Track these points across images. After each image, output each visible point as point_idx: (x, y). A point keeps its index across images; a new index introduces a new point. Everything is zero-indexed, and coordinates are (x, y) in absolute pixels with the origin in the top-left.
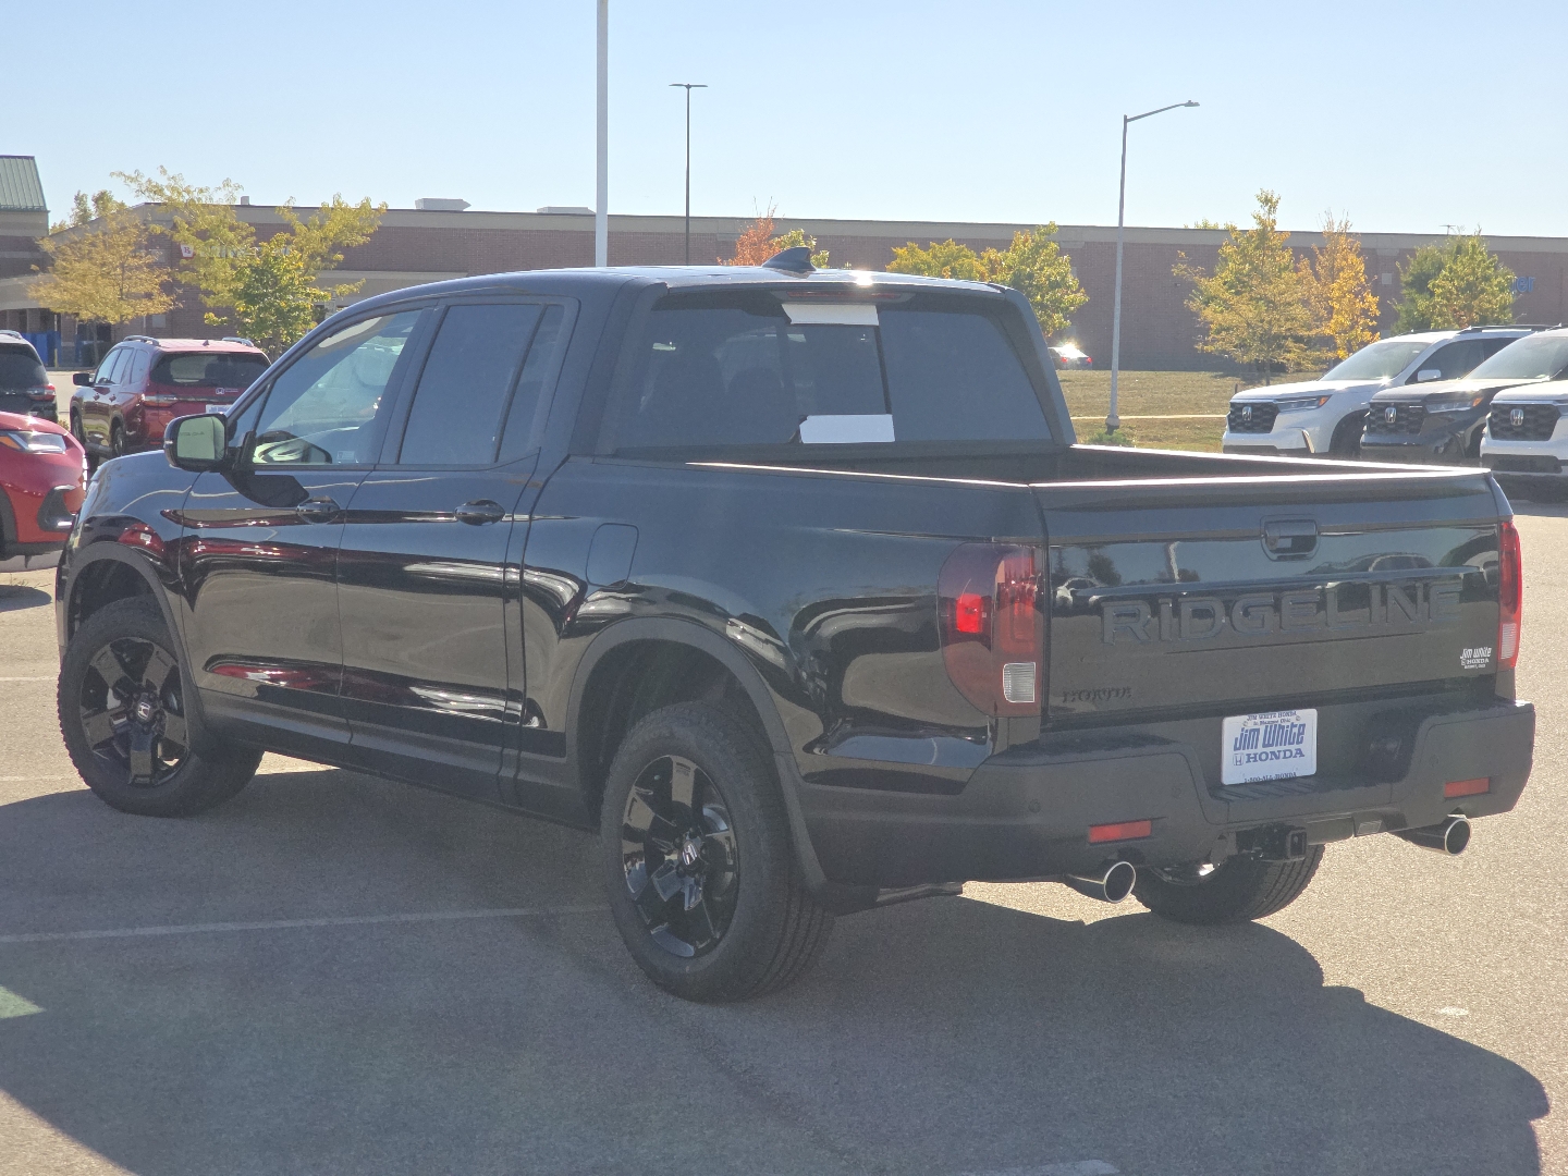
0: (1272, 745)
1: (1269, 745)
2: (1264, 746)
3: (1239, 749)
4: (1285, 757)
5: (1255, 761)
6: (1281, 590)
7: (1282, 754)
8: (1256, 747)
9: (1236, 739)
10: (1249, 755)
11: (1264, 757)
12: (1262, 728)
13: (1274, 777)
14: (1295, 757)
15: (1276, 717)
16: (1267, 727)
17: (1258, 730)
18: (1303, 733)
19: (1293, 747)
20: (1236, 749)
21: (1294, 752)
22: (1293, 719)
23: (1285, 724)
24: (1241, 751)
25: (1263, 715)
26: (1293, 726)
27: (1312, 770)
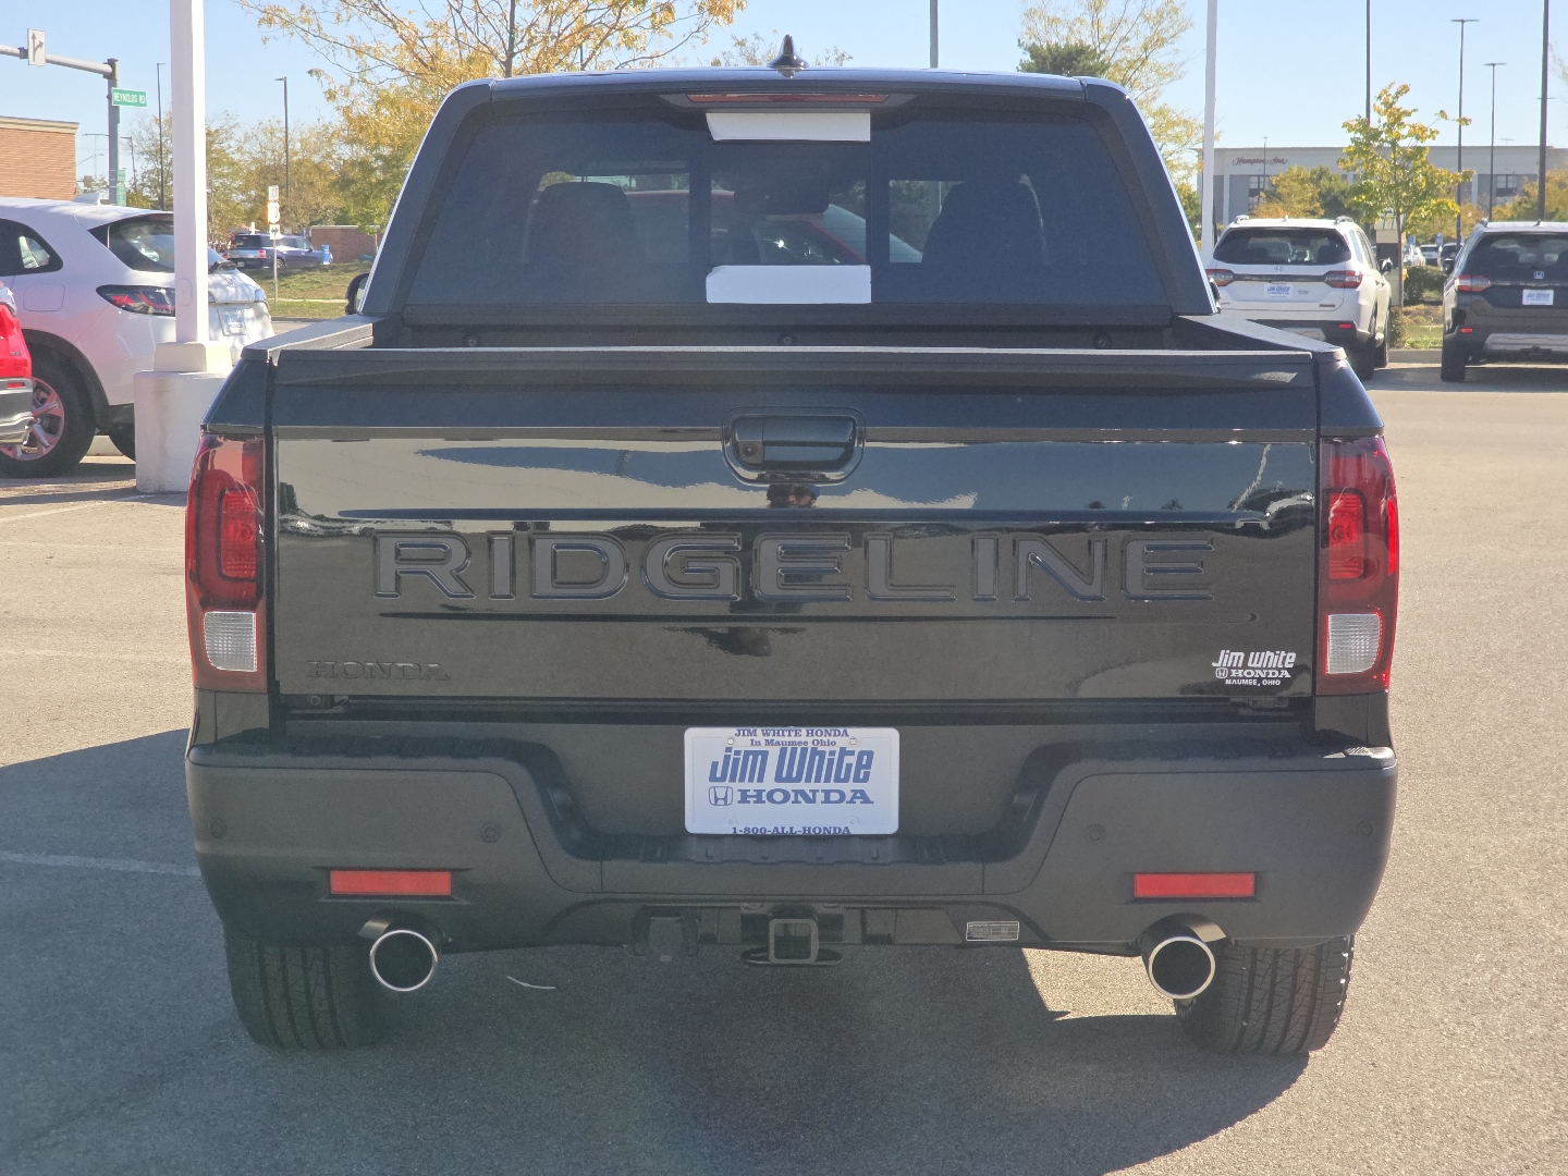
0: (798, 779)
1: (789, 779)
2: (779, 778)
3: (723, 779)
4: (827, 800)
5: (759, 801)
6: (758, 529)
7: (820, 797)
8: (760, 780)
9: (715, 765)
10: (744, 793)
11: (778, 796)
12: (774, 753)
13: (798, 830)
14: (852, 801)
15: (804, 736)
16: (783, 751)
17: (765, 754)
18: (869, 765)
19: (848, 788)
20: (713, 778)
21: (849, 796)
22: (841, 742)
23: (827, 749)
24: (727, 783)
25: (770, 730)
26: (844, 752)
27: (890, 825)
